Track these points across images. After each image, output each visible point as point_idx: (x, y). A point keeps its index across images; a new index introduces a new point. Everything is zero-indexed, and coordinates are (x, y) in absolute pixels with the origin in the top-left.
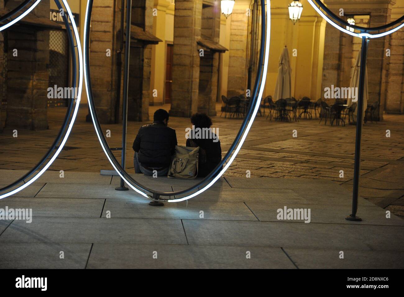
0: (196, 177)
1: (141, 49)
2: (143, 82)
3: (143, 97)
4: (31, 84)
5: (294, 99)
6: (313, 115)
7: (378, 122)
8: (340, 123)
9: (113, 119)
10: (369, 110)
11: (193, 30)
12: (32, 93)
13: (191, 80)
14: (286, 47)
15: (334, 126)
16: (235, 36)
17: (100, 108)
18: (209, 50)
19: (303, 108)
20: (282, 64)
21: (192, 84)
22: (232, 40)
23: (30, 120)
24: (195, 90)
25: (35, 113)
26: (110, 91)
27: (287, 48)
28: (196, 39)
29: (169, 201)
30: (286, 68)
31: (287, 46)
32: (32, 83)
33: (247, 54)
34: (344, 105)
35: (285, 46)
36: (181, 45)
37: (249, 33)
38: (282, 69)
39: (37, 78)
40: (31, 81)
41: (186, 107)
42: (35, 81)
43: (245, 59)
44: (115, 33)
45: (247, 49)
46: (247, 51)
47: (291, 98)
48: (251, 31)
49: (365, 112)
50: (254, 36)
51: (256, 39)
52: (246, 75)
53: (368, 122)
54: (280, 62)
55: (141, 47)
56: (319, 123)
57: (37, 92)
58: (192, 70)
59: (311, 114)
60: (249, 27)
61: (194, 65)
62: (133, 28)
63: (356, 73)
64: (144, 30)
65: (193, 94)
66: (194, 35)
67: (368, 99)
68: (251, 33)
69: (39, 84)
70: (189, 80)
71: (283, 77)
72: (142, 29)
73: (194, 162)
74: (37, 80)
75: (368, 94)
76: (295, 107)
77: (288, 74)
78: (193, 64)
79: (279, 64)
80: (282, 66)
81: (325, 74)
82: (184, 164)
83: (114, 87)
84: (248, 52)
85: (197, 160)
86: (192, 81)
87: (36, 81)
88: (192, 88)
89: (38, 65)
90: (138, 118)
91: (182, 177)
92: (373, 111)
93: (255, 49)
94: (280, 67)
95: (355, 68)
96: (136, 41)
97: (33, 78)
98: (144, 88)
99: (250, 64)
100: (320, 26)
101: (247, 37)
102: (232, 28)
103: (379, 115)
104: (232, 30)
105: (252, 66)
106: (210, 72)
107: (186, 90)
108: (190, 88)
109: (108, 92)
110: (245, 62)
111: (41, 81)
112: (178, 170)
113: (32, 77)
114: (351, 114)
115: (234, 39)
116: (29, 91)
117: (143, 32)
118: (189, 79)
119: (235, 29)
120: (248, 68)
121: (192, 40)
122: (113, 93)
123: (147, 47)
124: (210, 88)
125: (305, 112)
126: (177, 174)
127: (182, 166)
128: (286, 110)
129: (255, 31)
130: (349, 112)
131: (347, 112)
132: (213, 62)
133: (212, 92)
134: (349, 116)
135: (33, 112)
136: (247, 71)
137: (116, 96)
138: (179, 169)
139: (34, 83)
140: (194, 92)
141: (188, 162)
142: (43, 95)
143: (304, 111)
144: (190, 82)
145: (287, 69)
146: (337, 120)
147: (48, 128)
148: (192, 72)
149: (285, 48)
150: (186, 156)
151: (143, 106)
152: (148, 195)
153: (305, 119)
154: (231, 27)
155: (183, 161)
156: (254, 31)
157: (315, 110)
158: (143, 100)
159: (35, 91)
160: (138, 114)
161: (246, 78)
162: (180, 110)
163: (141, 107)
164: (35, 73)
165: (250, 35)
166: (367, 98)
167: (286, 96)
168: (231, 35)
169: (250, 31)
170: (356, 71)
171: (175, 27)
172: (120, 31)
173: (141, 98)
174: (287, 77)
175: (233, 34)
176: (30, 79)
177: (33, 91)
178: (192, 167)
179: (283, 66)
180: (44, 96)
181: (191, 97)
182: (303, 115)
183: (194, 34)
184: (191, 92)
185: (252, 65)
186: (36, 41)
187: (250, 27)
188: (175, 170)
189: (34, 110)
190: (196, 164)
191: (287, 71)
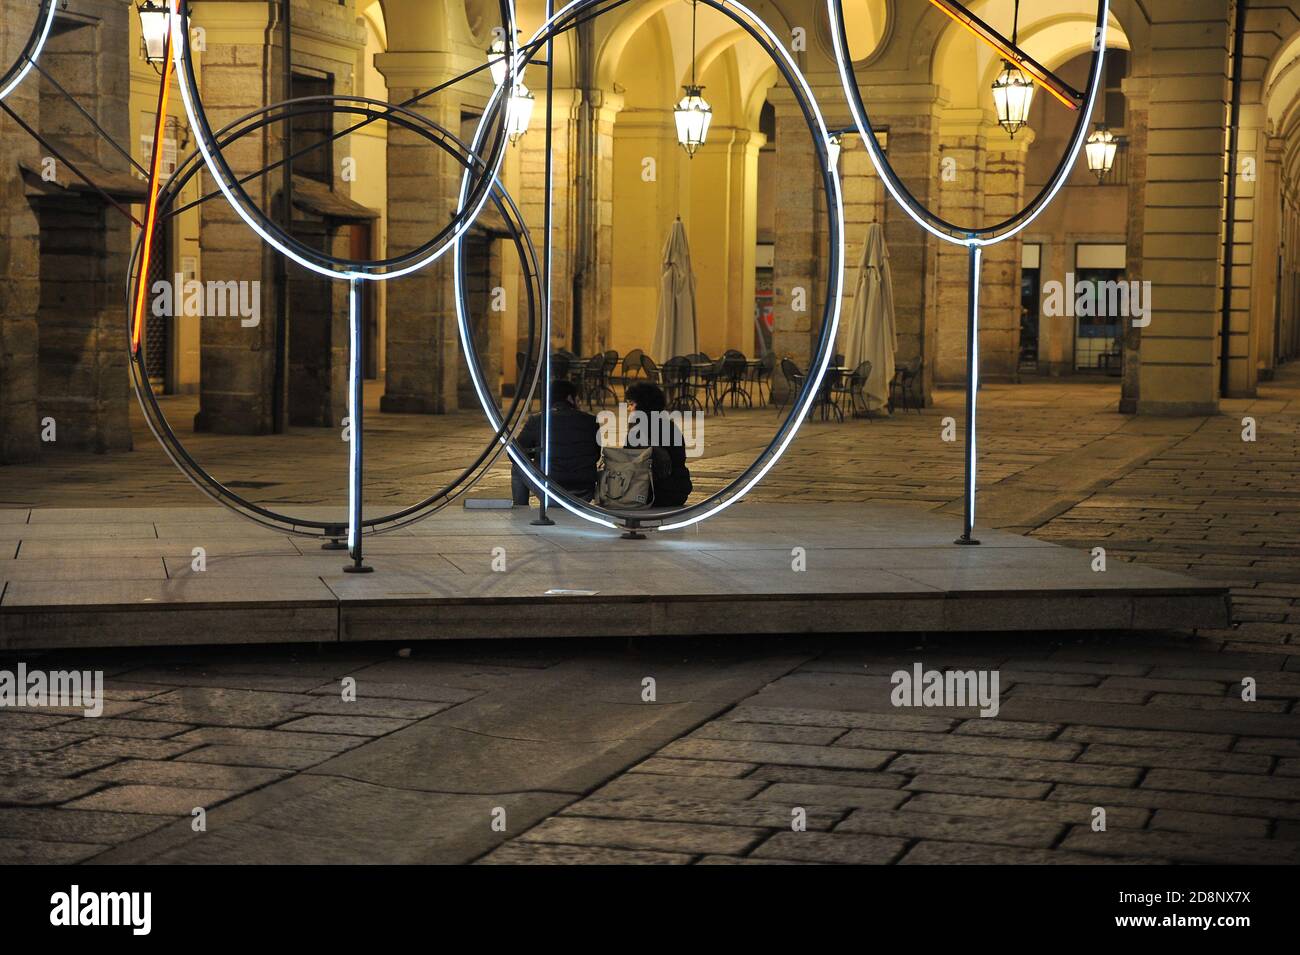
0: (650, 505)
1: (326, 238)
2: (333, 323)
3: (333, 364)
4: (93, 339)
5: (704, 357)
6: (756, 399)
7: (922, 410)
8: (831, 414)
9: (269, 421)
10: (899, 381)
11: (441, 181)
12: (96, 359)
13: (439, 314)
14: (678, 219)
15: (817, 422)
16: (534, 190)
17: (233, 393)
18: (483, 234)
19: (727, 381)
20: (670, 264)
21: (442, 325)
22: (524, 201)
23: (93, 429)
24: (451, 342)
25: (104, 411)
26: (258, 350)
27: (682, 220)
28: (448, 206)
29: (661, 528)
30: (683, 275)
31: (681, 216)
32: (96, 336)
33: (568, 239)
34: (839, 368)
35: (676, 216)
36: (407, 221)
37: (571, 183)
38: (673, 276)
39: (108, 322)
40: (94, 331)
41: (429, 388)
42: (102, 332)
43: (564, 253)
44: (269, 201)
45: (567, 225)
46: (567, 230)
47: (698, 353)
48: (578, 176)
49: (891, 384)
50: (584, 188)
51: (590, 199)
52: (568, 297)
53: (897, 410)
54: (666, 260)
55: (324, 232)
56: (778, 417)
57: (109, 358)
58: (443, 289)
59: (750, 398)
60: (571, 166)
61: (446, 276)
62: (308, 184)
63: (863, 284)
64: (332, 189)
65: (445, 350)
66: (444, 196)
67: (896, 349)
68: (576, 182)
69: (112, 338)
70: (433, 314)
71: (675, 299)
72: (328, 188)
73: (645, 477)
74: (107, 327)
75: (895, 337)
76: (711, 376)
77: (688, 292)
78: (443, 273)
79: (664, 264)
80: (670, 270)
81: (781, 288)
82: (627, 482)
83: (268, 339)
84: (570, 233)
85: (651, 473)
86: (443, 318)
87: (106, 331)
88: (442, 334)
89: (110, 289)
90: (321, 419)
91: (623, 505)
92: (908, 380)
93: (590, 225)
94: (666, 274)
95: (861, 273)
96: (320, 219)
97: (97, 322)
98: (334, 339)
99: (576, 263)
100: (745, 153)
101: (566, 193)
102: (523, 170)
103: (921, 391)
104: (525, 175)
105: (584, 272)
106: (482, 291)
107: (428, 342)
108: (437, 335)
109: (255, 353)
110: (565, 260)
111: (116, 331)
112: (615, 493)
113: (95, 320)
114: (855, 391)
115: (531, 200)
116: (87, 356)
117: (331, 194)
118: (435, 310)
119: (533, 173)
120: (573, 276)
121: (438, 208)
122: (267, 355)
123: (339, 233)
124: (485, 333)
125: (733, 390)
126: (613, 502)
127: (622, 485)
128: (689, 384)
129: (587, 178)
130: (852, 384)
131: (848, 387)
132: (491, 263)
133: (490, 344)
134: (852, 395)
135: (100, 407)
136: (570, 284)
137: (274, 361)
138: (616, 490)
139: (101, 336)
140: (448, 345)
141: (634, 477)
142: (119, 366)
143: (729, 387)
144: (438, 321)
145: (685, 279)
146: (823, 409)
147: (131, 450)
148: (443, 293)
149: (676, 222)
150: (629, 466)
151: (333, 386)
152: (615, 524)
153: (735, 408)
154: (521, 166)
155: (624, 476)
156: (584, 176)
157: (760, 383)
158: (333, 370)
159: (103, 355)
160: (323, 407)
161: (568, 304)
162: (412, 396)
163: (328, 388)
164: (102, 309)
165: (575, 187)
166: (893, 349)
167: (686, 350)
168: (522, 188)
169: (573, 177)
170: (864, 280)
171: (389, 175)
172: (280, 195)
173: (328, 367)
174: (684, 299)
175: (526, 185)
176: (91, 327)
177: (98, 355)
178: (643, 485)
179: (673, 270)
180: (121, 368)
181: (441, 362)
182: (728, 397)
183: (444, 191)
184: (442, 346)
185: (582, 268)
186: (102, 230)
187: (573, 167)
188: (608, 494)
189: (101, 402)
190: (649, 480)
191: (684, 283)
